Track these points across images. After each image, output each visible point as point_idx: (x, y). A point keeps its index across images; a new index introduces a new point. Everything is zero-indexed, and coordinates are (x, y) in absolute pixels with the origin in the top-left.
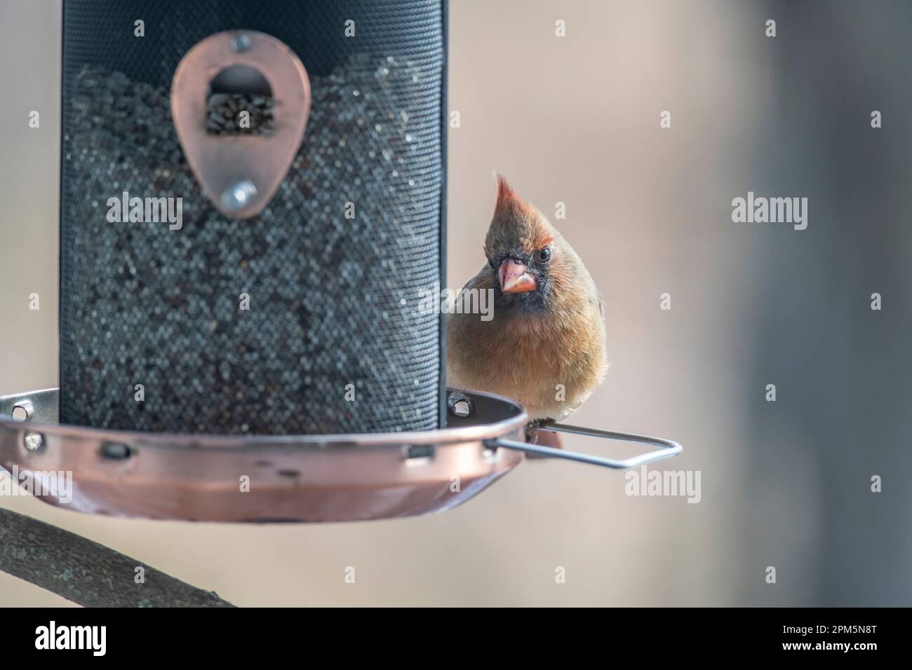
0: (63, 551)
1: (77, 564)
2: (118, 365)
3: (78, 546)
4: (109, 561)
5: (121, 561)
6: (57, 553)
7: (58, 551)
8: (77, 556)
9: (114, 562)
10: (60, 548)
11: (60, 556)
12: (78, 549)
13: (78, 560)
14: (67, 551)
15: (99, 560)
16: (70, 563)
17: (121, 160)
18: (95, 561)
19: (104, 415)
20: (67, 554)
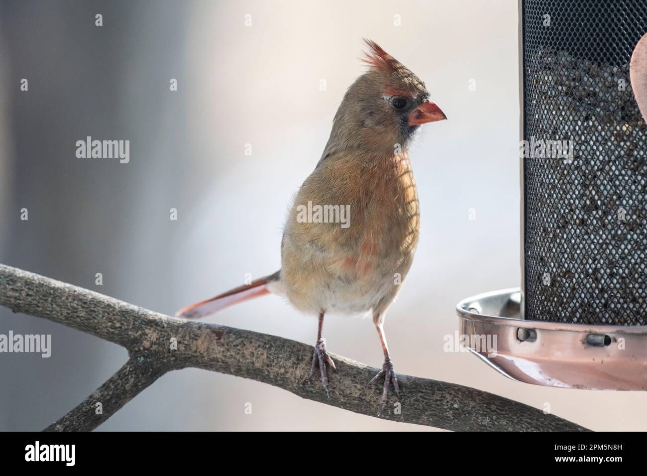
0: (518, 418)
1: (529, 426)
2: (587, 275)
3: (529, 413)
4: (553, 424)
5: (561, 423)
6: (514, 419)
7: (515, 417)
8: (529, 421)
9: (557, 424)
10: (515, 415)
11: (516, 421)
12: (529, 415)
13: (530, 423)
14: (521, 417)
15: (546, 423)
16: (524, 425)
17: (587, 118)
18: (542, 423)
19: (573, 313)
20: (521, 419)
